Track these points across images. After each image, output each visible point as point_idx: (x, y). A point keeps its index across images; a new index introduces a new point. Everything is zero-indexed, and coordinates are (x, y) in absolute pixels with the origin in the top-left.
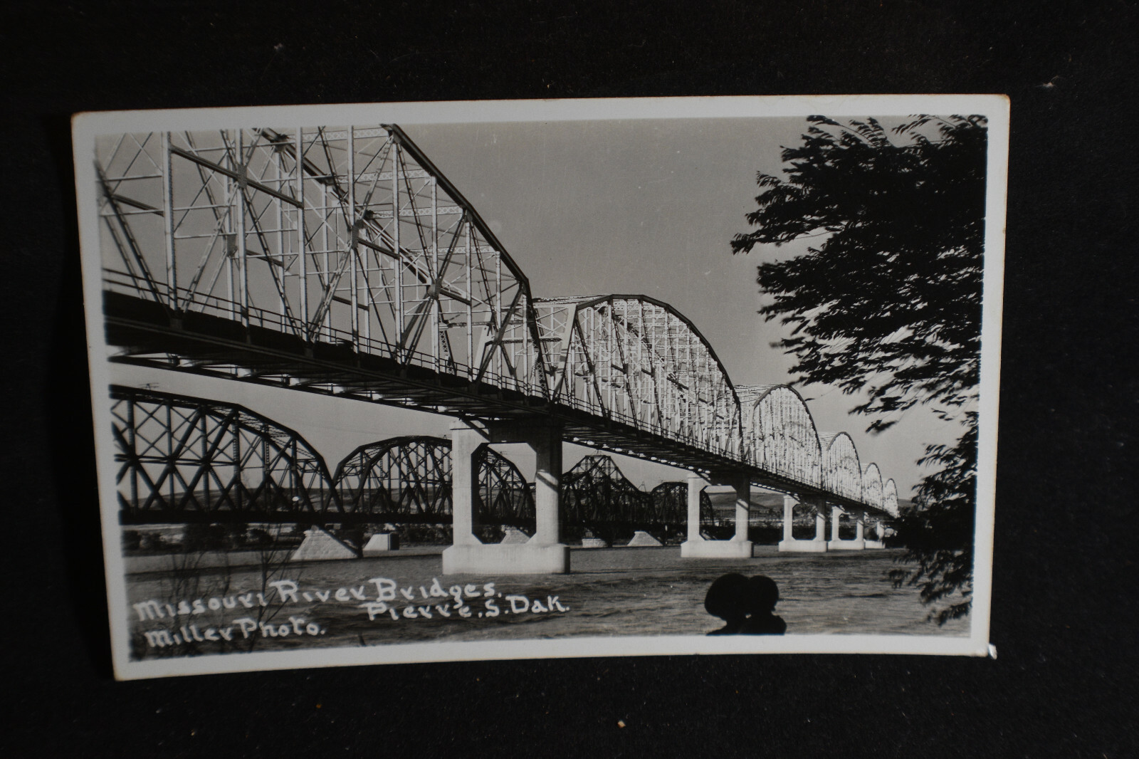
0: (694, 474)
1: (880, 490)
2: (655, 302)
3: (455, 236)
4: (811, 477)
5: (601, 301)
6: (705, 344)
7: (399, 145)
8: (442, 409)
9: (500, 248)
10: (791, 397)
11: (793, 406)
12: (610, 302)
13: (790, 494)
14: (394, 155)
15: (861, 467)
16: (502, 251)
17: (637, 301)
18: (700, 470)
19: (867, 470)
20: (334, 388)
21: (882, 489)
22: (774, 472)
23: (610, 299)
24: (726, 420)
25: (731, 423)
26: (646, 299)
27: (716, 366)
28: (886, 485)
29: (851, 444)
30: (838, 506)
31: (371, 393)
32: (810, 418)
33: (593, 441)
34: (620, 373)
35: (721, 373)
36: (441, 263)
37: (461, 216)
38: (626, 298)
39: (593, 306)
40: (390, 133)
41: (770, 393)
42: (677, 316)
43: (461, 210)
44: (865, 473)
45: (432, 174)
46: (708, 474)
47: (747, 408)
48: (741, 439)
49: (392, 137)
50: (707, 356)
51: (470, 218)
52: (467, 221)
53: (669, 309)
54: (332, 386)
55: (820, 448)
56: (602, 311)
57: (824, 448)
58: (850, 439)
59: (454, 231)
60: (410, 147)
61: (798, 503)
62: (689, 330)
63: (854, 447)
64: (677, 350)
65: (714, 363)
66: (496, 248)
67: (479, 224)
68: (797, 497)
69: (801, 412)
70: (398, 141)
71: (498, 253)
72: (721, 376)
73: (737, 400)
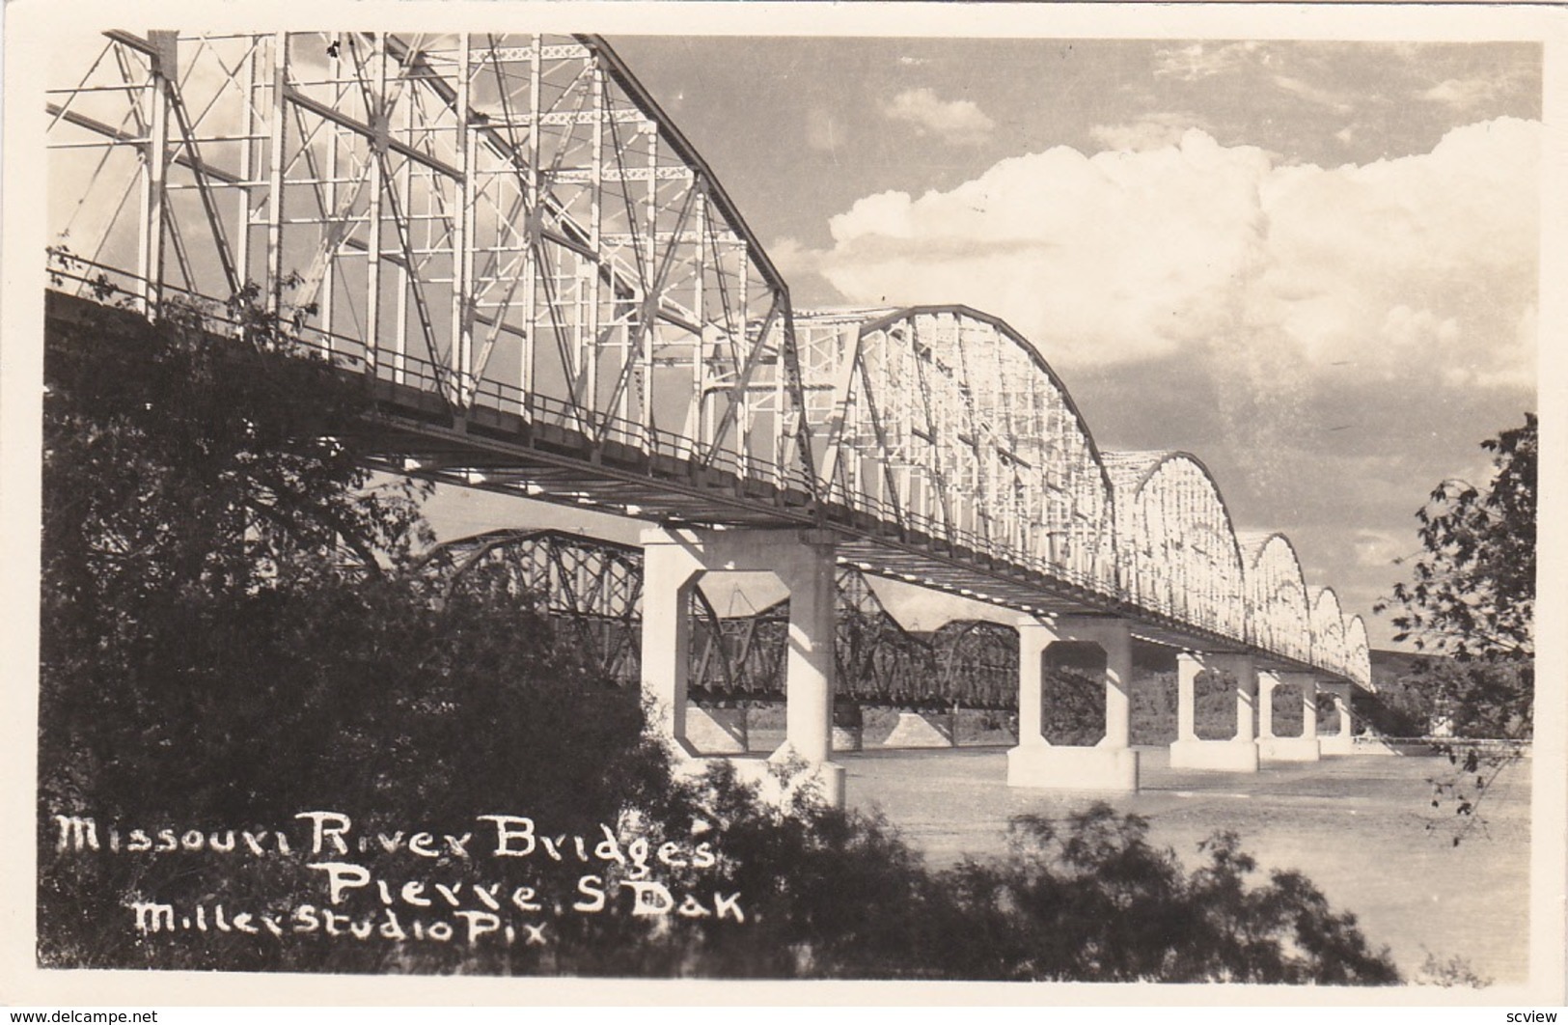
0: (1031, 620)
1: (1341, 640)
2: (979, 316)
3: (681, 216)
4: (1227, 620)
5: (896, 319)
6: (1055, 385)
7: (605, 73)
8: (633, 509)
9: (748, 235)
10: (1193, 473)
11: (1196, 488)
12: (910, 320)
13: (1188, 652)
14: (598, 88)
15: (1309, 595)
16: (751, 240)
17: (951, 315)
18: (1040, 611)
19: (1318, 602)
20: (470, 475)
21: (1344, 635)
22: (1168, 614)
23: (910, 315)
24: (1091, 520)
25: (1098, 526)
26: (966, 311)
27: (1074, 423)
28: (1350, 627)
29: (1292, 556)
30: (1268, 671)
31: (526, 484)
32: (1225, 510)
33: (869, 563)
34: (924, 442)
35: (1081, 436)
36: (659, 260)
37: (690, 183)
38: (935, 311)
39: (885, 329)
40: (593, 53)
41: (1159, 468)
42: (1012, 338)
43: (690, 174)
44: (1315, 609)
45: (650, 115)
46: (1053, 618)
47: (1124, 498)
48: (1114, 555)
49: (596, 59)
50: (1061, 405)
51: (705, 187)
52: (700, 192)
53: (1000, 326)
54: (468, 472)
55: (1241, 564)
56: (897, 335)
57: (1247, 564)
58: (1290, 546)
59: (680, 208)
60: (623, 77)
61: (1203, 668)
62: (1031, 364)
63: (1296, 561)
64: (1014, 396)
65: (1072, 419)
66: (740, 235)
67: (718, 197)
68: (1200, 657)
69: (1209, 498)
70: (605, 66)
71: (744, 242)
72: (1082, 441)
73: (1108, 485)
